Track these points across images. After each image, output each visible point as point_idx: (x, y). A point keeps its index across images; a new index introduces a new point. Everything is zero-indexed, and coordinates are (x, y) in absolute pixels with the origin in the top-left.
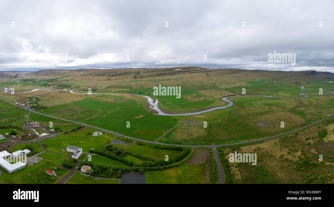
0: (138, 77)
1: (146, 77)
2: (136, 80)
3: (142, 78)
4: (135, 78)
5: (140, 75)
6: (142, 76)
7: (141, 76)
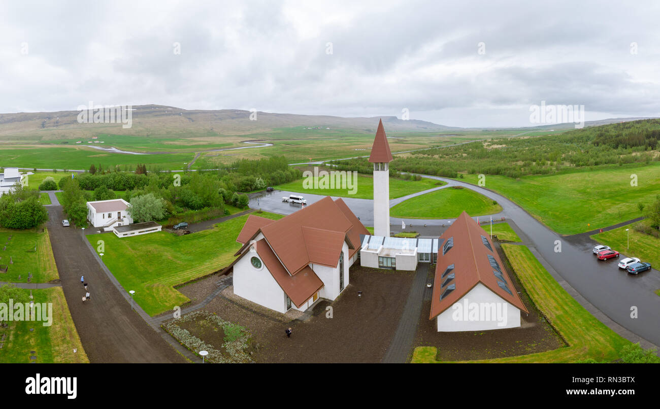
0: (49, 123)
1: (65, 124)
2: (45, 129)
3: (57, 126)
4: (44, 127)
5: (53, 120)
6: (57, 123)
7: (54, 123)
